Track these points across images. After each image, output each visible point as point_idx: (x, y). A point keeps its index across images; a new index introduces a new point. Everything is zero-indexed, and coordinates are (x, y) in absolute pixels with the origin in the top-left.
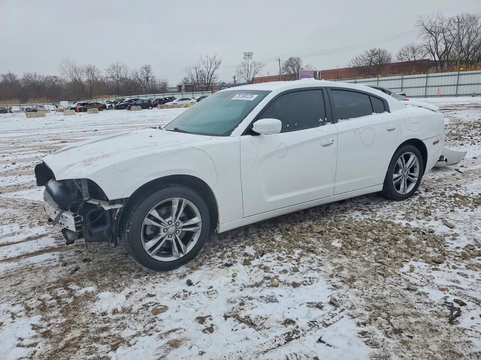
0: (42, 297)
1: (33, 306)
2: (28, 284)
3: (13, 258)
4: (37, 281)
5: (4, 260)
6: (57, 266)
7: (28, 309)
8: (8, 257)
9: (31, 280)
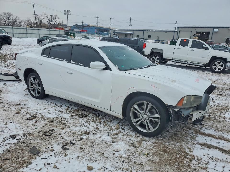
0: (218, 119)
1: (222, 118)
2: (221, 125)
3: (223, 140)
4: (217, 124)
5: (228, 141)
6: (206, 126)
7: (224, 118)
8: (225, 141)
9: (220, 126)
